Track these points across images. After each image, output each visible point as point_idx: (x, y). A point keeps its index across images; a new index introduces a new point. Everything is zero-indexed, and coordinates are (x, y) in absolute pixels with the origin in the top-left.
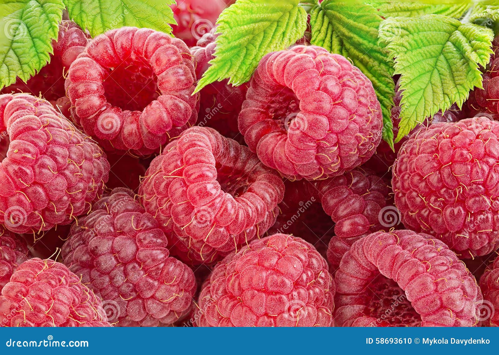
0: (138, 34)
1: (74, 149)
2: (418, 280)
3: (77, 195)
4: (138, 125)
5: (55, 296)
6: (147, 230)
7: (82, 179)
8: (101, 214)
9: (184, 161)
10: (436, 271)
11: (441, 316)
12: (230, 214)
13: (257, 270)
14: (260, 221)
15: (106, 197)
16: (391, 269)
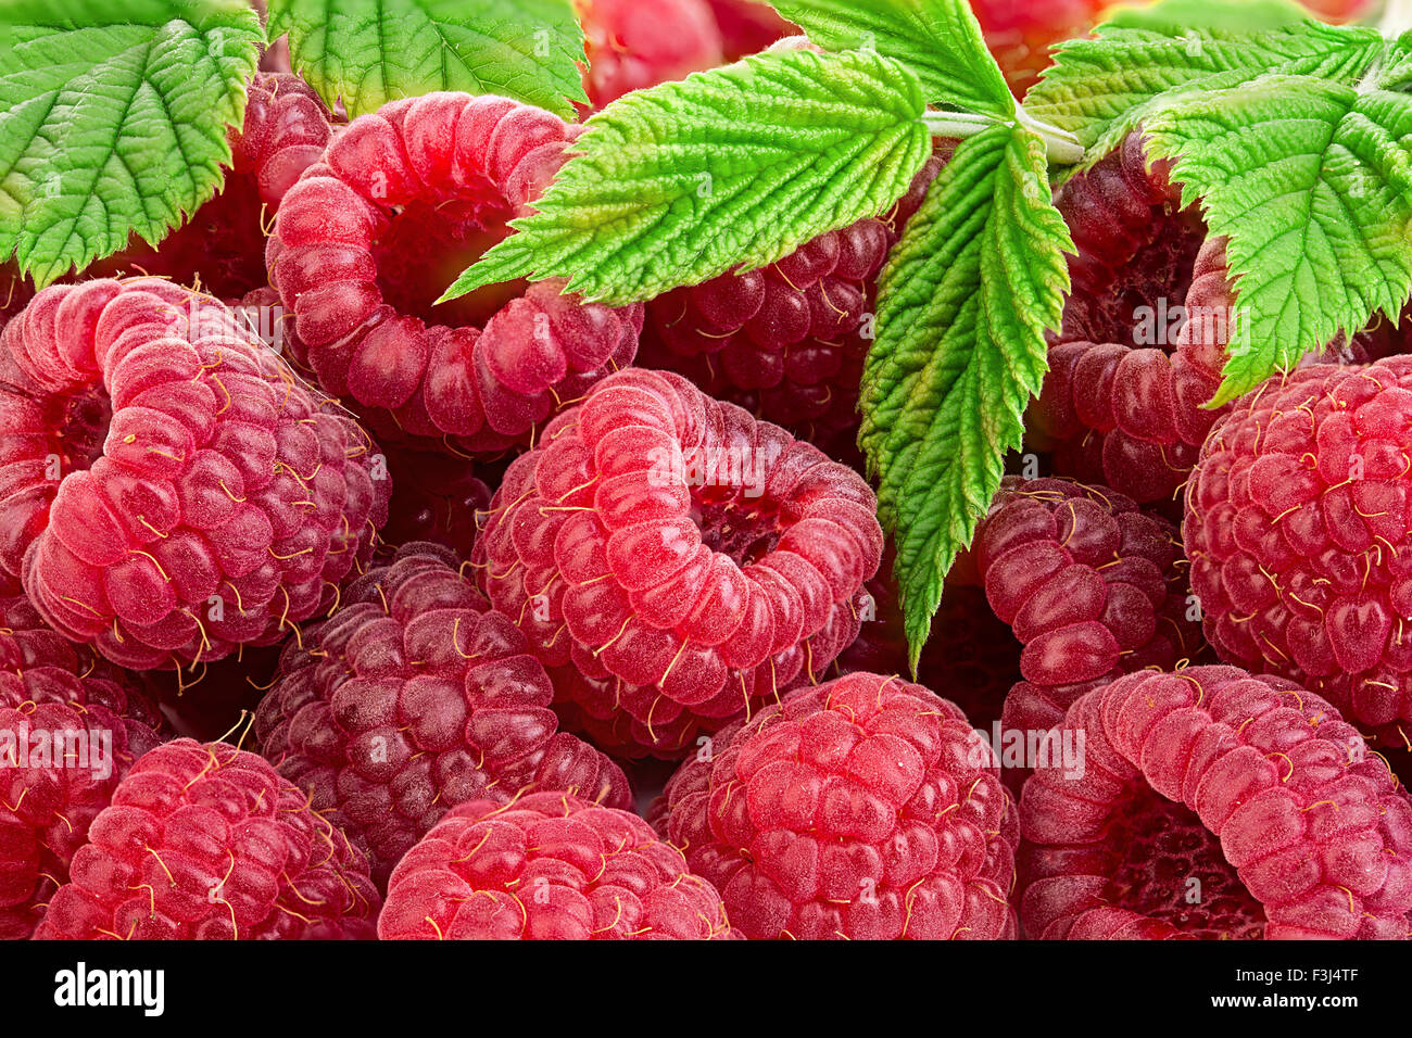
0: (471, 111)
1: (291, 433)
2: (1256, 807)
3: (298, 561)
4: (469, 369)
5: (239, 847)
6: (496, 659)
7: (313, 518)
8: (365, 616)
9: (597, 464)
10: (1306, 781)
11: (1323, 909)
12: (728, 611)
13: (796, 774)
14: (816, 630)
15: (382, 569)
16: (1181, 776)
